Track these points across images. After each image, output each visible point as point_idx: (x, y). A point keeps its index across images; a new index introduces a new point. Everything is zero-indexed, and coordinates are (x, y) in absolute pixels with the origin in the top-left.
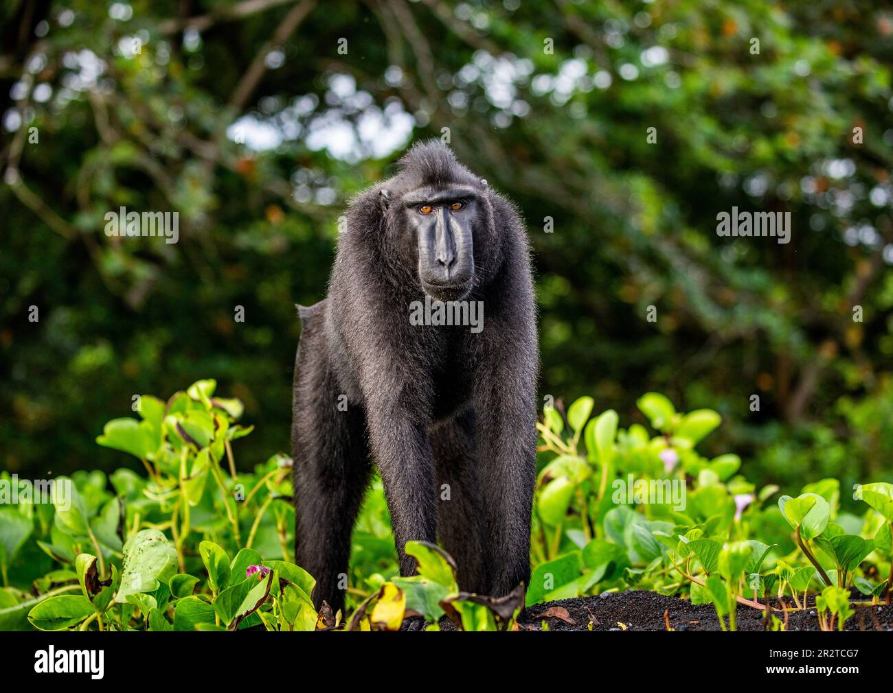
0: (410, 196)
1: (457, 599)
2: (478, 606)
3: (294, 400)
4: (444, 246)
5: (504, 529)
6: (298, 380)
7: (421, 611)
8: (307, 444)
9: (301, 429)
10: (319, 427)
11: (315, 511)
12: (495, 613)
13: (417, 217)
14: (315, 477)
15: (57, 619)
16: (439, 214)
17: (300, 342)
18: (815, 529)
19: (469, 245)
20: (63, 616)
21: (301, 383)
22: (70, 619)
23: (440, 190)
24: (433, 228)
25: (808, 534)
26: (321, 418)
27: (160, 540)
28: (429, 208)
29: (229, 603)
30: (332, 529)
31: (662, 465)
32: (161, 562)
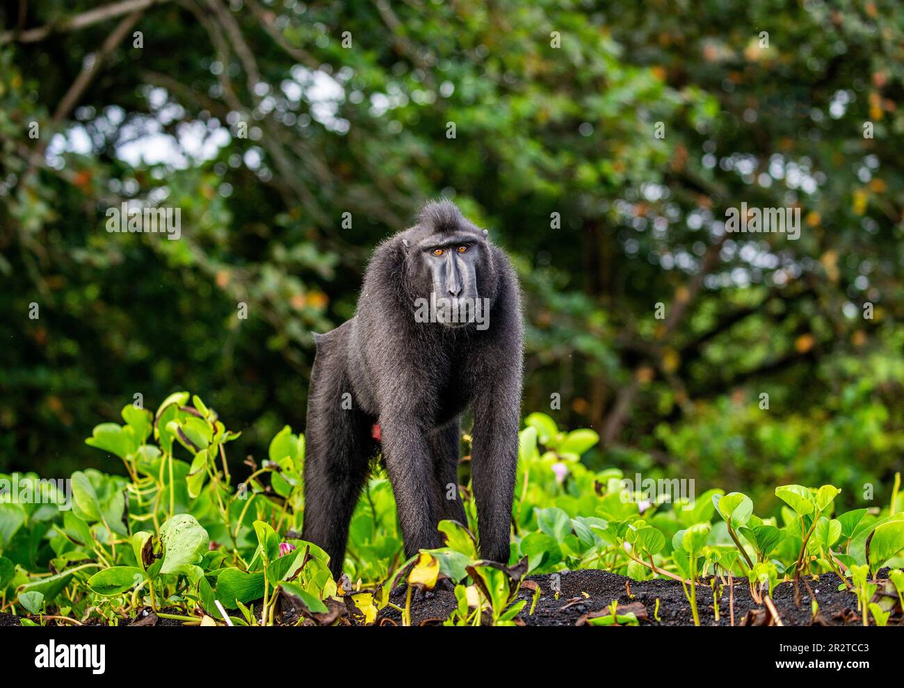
0: (426, 242)
1: (481, 565)
2: (497, 570)
3: (309, 410)
4: (454, 280)
5: (493, 516)
6: (312, 393)
7: (448, 574)
8: (318, 445)
9: (314, 433)
10: (330, 431)
11: (323, 502)
12: (508, 576)
13: (431, 259)
14: (324, 473)
15: (109, 586)
16: (449, 255)
17: (314, 363)
18: (741, 520)
19: (473, 279)
20: (114, 584)
21: (316, 395)
22: (120, 587)
23: (448, 235)
24: (444, 267)
25: (735, 525)
26: (331, 424)
27: (192, 523)
28: (441, 251)
29: (278, 570)
30: (336, 517)
31: (553, 476)
32: (196, 540)
